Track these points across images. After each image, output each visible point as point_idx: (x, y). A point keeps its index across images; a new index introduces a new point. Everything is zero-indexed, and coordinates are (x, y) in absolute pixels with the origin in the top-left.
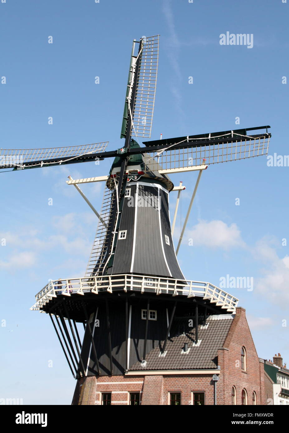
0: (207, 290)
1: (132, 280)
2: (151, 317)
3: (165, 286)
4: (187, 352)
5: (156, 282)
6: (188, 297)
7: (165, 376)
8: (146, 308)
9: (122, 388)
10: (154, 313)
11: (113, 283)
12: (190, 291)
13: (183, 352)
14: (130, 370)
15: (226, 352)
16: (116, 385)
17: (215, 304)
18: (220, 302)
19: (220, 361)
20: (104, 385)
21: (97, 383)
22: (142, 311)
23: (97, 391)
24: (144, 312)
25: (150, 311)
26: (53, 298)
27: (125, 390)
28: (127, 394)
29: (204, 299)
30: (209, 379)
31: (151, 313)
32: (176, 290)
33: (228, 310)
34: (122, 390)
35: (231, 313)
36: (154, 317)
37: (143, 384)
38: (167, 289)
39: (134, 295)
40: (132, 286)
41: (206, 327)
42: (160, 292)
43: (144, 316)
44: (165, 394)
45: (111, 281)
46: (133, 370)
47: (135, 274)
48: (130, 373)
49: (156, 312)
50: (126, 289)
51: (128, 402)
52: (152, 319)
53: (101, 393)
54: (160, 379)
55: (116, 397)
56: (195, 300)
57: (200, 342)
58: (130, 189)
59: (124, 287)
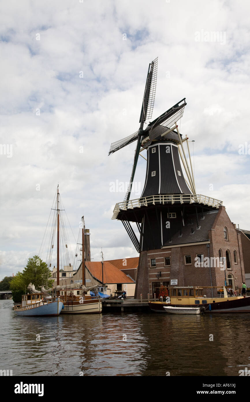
2: (173, 217)
4: (193, 233)
5: (171, 198)
6: (199, 203)
7: (181, 247)
8: (169, 212)
9: (160, 255)
10: (174, 214)
12: (191, 201)
14: (164, 246)
15: (213, 231)
16: (157, 254)
18: (210, 204)
19: (210, 236)
20: (151, 255)
21: (148, 254)
22: (168, 214)
23: (148, 258)
25: (172, 214)
27: (162, 257)
28: (164, 258)
30: (205, 247)
31: (173, 214)
32: (182, 201)
34: (161, 257)
36: (175, 217)
37: (171, 253)
41: (204, 219)
43: (169, 217)
44: (183, 257)
46: (165, 246)
47: (161, 194)
48: (164, 248)
49: (175, 213)
50: (154, 203)
51: (164, 262)
52: (174, 218)
53: (150, 259)
54: (179, 249)
55: (158, 261)
56: (194, 205)
57: (200, 227)
58: (155, 148)
59: (153, 202)
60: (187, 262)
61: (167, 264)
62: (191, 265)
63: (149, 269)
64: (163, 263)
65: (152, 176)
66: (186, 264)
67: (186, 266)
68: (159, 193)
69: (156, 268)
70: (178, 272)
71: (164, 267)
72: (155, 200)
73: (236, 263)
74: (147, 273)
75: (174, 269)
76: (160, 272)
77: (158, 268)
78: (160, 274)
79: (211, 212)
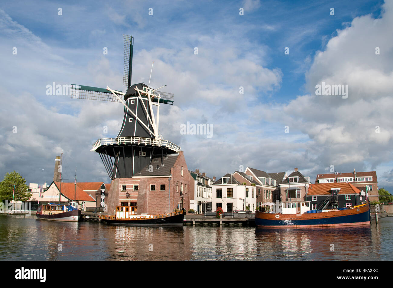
0: (167, 144)
1: (135, 139)
2: (143, 155)
3: (149, 142)
4: (158, 169)
5: (145, 140)
6: (159, 147)
7: (149, 178)
8: (141, 151)
9: (131, 183)
10: (144, 153)
11: (126, 140)
12: (160, 144)
13: (156, 169)
15: (174, 168)
16: (128, 182)
17: (171, 149)
18: (173, 149)
19: (172, 172)
20: (123, 182)
21: (120, 181)
22: (139, 152)
23: (120, 184)
24: (140, 153)
25: (142, 152)
26: (100, 146)
28: (133, 185)
29: (166, 147)
30: (167, 179)
31: (143, 153)
32: (153, 143)
33: (176, 152)
35: (178, 153)
36: (144, 155)
37: (140, 181)
38: (150, 143)
39: (135, 145)
40: (135, 142)
41: (167, 158)
42: (147, 144)
43: (140, 154)
44: (149, 185)
45: (125, 139)
47: (136, 136)
48: (134, 177)
49: (145, 152)
51: (133, 188)
53: (122, 185)
54: (147, 179)
55: (129, 187)
56: (162, 148)
57: (164, 165)
58: (134, 100)
60: (152, 189)
61: (135, 190)
62: (155, 192)
63: (120, 192)
65: (129, 121)
66: (150, 191)
67: (151, 192)
68: (134, 135)
69: (125, 192)
70: (144, 196)
71: (133, 192)
73: (186, 193)
74: (118, 195)
75: (141, 194)
76: (129, 195)
77: (128, 192)
78: (129, 197)
79: (172, 155)
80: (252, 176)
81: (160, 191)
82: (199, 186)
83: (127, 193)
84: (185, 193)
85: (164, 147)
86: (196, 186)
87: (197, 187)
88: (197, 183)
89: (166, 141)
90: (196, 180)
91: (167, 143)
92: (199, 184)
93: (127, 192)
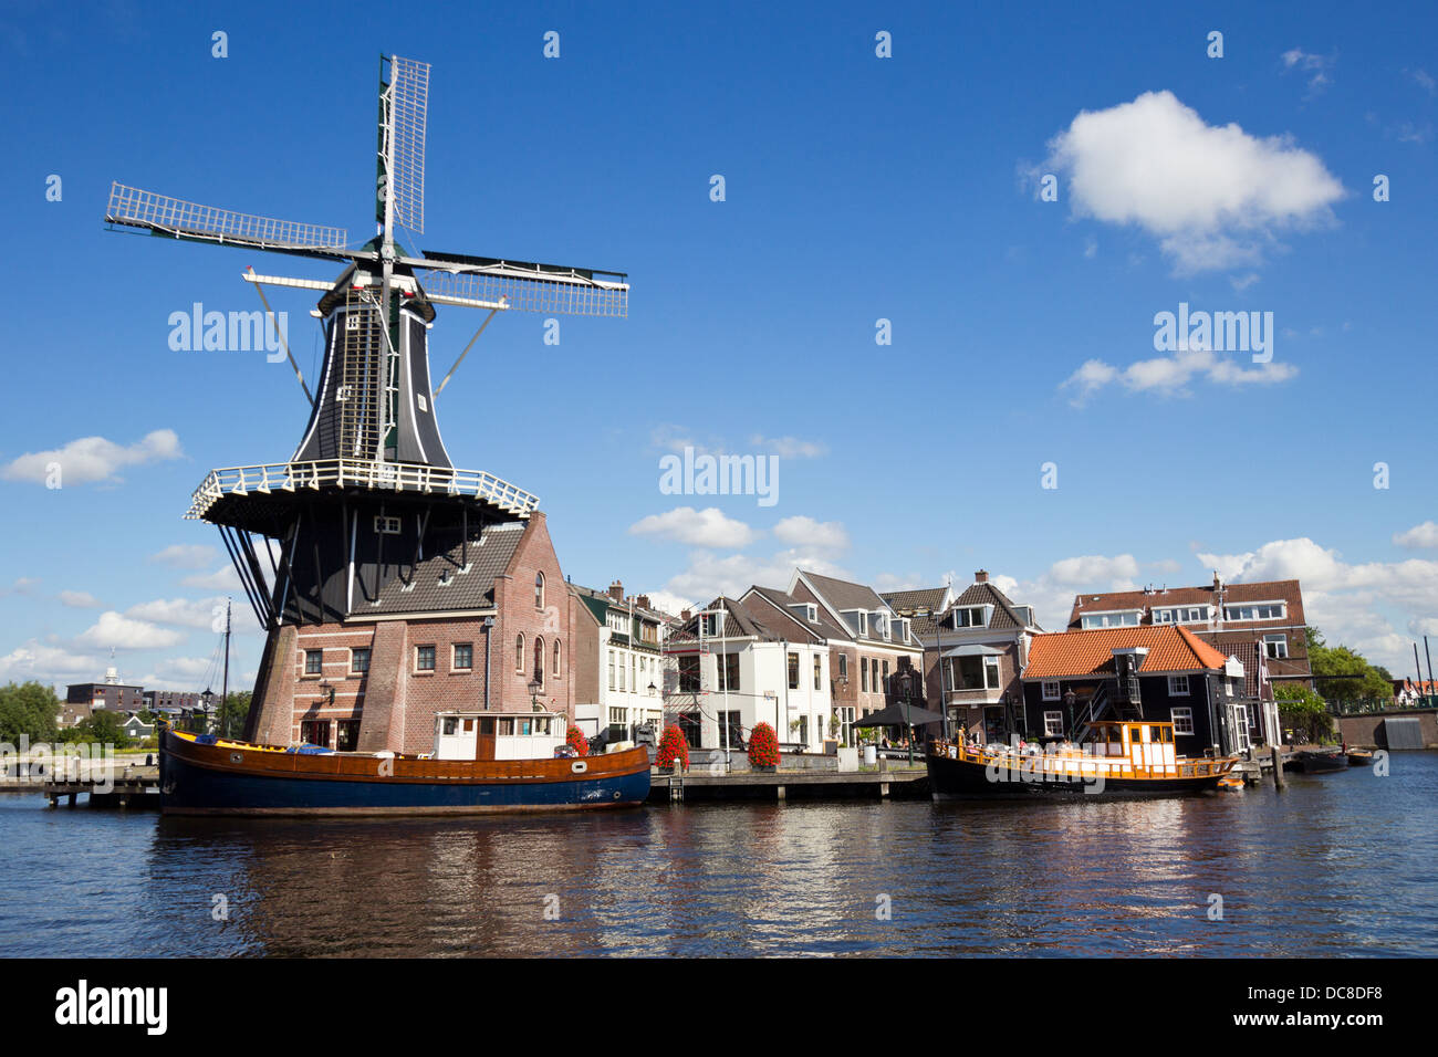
0: (482, 485)
2: (391, 528)
4: (448, 583)
7: (410, 622)
8: (380, 514)
9: (339, 642)
10: (396, 522)
11: (320, 474)
12: (455, 487)
13: (441, 583)
14: (353, 615)
15: (507, 581)
16: (330, 637)
17: (497, 506)
18: (505, 503)
19: (497, 595)
20: (309, 638)
21: (298, 636)
22: (376, 518)
23: (299, 648)
24: (379, 521)
25: (388, 519)
27: (345, 646)
28: (349, 651)
29: (476, 498)
30: (480, 624)
31: (391, 522)
32: (427, 483)
33: (520, 516)
34: (341, 646)
36: (396, 529)
37: (374, 635)
39: (356, 493)
40: (356, 478)
41: (481, 543)
42: (403, 488)
43: (379, 527)
44: (410, 650)
45: (315, 470)
46: (359, 614)
48: (352, 619)
49: (399, 520)
50: (340, 483)
51: (350, 663)
52: (393, 532)
53: (304, 651)
54: (404, 625)
55: (334, 657)
56: (461, 501)
57: (469, 566)
58: (357, 317)
59: (337, 479)
60: (423, 665)
61: (358, 669)
62: (431, 675)
63: (298, 679)
64: (344, 664)
65: (339, 399)
66: (416, 671)
67: (418, 676)
69: (320, 678)
70: (390, 692)
71: (346, 677)
72: (346, 473)
73: (558, 675)
74: (290, 695)
75: (378, 684)
76: (332, 693)
77: (328, 680)
78: (332, 697)
79: (507, 527)
80: (815, 606)
81: (453, 670)
82: (617, 650)
83: (325, 686)
84: (555, 678)
85: (468, 499)
86: (605, 648)
87: (611, 652)
88: (610, 635)
89: (479, 476)
90: (603, 623)
91: (482, 480)
92: (618, 640)
93: (322, 680)
